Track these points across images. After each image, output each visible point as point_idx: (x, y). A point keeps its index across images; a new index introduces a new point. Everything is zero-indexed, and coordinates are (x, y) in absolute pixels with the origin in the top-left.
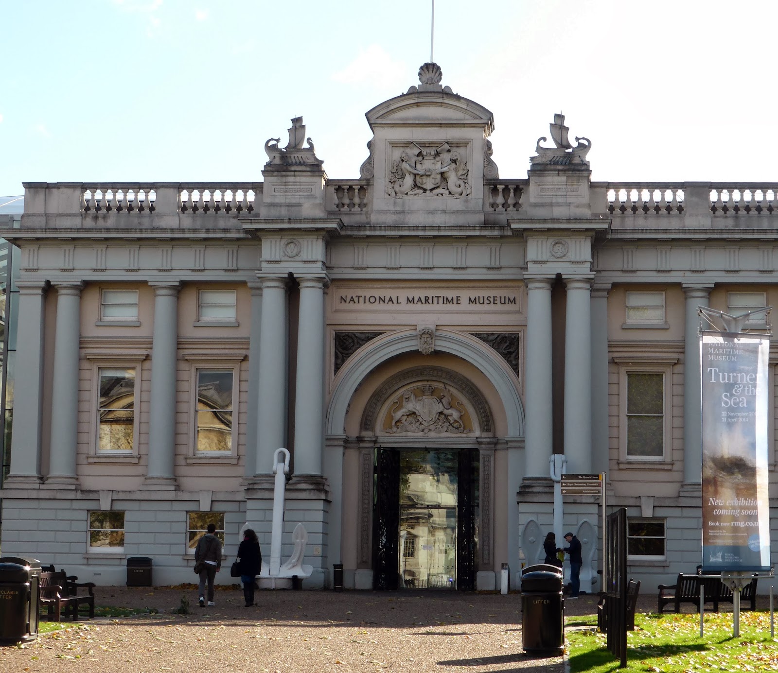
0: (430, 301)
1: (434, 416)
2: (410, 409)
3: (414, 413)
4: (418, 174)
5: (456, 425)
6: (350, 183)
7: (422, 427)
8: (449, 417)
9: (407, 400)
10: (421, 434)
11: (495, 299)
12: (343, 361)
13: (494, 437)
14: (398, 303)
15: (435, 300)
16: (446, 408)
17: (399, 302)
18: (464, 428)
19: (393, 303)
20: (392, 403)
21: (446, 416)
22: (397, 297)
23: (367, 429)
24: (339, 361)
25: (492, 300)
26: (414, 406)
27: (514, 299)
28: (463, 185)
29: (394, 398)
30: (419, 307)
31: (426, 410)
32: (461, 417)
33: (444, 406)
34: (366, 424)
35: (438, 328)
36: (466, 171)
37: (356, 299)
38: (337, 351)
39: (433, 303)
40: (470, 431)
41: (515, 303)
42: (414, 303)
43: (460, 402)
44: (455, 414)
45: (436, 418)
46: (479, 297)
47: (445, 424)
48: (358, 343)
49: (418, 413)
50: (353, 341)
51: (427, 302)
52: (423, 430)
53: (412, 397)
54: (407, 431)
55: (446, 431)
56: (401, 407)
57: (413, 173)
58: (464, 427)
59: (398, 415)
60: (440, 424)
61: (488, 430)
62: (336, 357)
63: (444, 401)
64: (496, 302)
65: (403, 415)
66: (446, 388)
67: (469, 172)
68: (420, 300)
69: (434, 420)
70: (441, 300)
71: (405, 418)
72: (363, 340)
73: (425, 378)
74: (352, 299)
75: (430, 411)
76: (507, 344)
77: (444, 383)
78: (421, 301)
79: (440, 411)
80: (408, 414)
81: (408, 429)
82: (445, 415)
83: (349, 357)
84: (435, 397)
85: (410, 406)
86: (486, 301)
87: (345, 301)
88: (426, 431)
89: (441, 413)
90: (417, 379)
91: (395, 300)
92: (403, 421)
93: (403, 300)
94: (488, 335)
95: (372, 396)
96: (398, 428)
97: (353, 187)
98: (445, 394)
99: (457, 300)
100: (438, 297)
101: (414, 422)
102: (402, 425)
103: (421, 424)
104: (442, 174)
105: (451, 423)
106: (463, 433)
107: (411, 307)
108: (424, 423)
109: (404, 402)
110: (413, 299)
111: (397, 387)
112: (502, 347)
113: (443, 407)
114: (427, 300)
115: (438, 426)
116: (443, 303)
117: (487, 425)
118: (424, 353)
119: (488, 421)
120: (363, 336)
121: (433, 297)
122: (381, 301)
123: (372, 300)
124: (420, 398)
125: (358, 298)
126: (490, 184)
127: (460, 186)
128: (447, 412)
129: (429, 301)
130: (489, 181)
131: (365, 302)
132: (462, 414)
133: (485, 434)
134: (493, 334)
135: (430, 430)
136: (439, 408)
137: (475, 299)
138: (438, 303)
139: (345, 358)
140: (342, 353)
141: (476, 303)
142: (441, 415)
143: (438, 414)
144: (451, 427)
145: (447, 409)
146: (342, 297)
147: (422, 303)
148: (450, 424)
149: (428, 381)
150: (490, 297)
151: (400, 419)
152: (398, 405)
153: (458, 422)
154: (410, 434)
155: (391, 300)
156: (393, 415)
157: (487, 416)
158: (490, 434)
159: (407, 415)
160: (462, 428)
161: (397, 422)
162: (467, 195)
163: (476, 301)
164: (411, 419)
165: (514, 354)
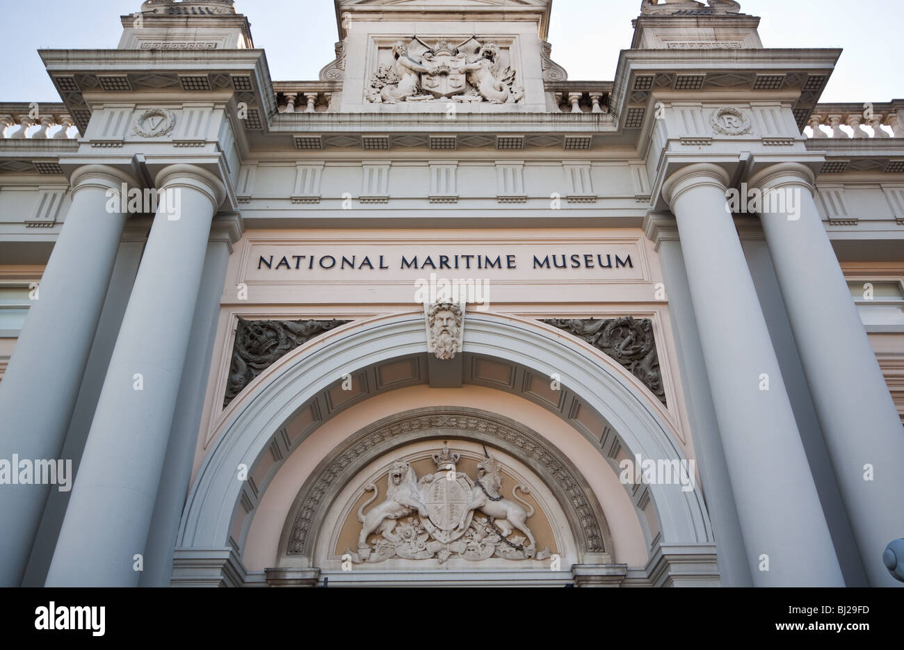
0: (452, 263)
1: (463, 518)
2: (403, 502)
3: (415, 513)
4: (425, 73)
5: (517, 540)
6: (300, 88)
7: (433, 546)
8: (498, 523)
9: (397, 480)
10: (430, 564)
11: (589, 258)
12: (249, 378)
13: (614, 564)
14: (381, 267)
15: (462, 262)
16: (490, 497)
17: (384, 266)
19: (372, 268)
20: (362, 491)
21: (491, 520)
22: (381, 257)
23: (294, 552)
24: (238, 377)
25: (582, 261)
26: (415, 495)
27: (629, 258)
28: (506, 88)
29: (368, 478)
30: (427, 274)
31: (444, 505)
32: (526, 521)
33: (485, 492)
34: (294, 539)
35: (471, 309)
36: (510, 74)
37: (292, 263)
38: (236, 355)
39: (457, 267)
40: (554, 553)
41: (631, 266)
42: (416, 267)
43: (523, 488)
45: (468, 524)
46: (554, 256)
47: (490, 538)
48: (288, 339)
49: (423, 512)
50: (277, 338)
51: (444, 266)
52: (436, 555)
53: (410, 475)
54: (396, 556)
55: (493, 556)
56: (381, 498)
57: (415, 72)
58: (536, 545)
60: (477, 537)
61: (598, 548)
62: (234, 369)
63: (486, 481)
64: (590, 264)
65: (387, 518)
66: (487, 456)
67: (516, 76)
68: (429, 262)
69: (461, 527)
70: (474, 262)
71: (391, 525)
72: (299, 335)
73: (440, 432)
74: (284, 262)
75: (452, 505)
76: (628, 338)
77: (484, 444)
78: (431, 263)
79: (475, 504)
80: (399, 514)
81: (400, 551)
82: (488, 517)
83: (262, 369)
84: (464, 475)
85: (406, 494)
86: (569, 263)
87: (269, 266)
88: (443, 555)
89: (478, 512)
90: (422, 434)
91: (375, 263)
92: (387, 533)
93: (393, 260)
95: (313, 473)
96: (373, 551)
97: (305, 94)
98: (488, 468)
99: (509, 262)
100: (468, 257)
101: (414, 534)
102: (384, 542)
103: (430, 539)
104: (468, 73)
105: (504, 534)
106: (535, 558)
107: (410, 274)
108: (437, 535)
109: (391, 487)
110: (415, 259)
111: (373, 453)
112: (619, 345)
113: (484, 496)
114: (445, 263)
115: (473, 543)
116: (480, 267)
117: (593, 537)
118: (440, 355)
119: (594, 526)
120: (301, 327)
121: (456, 257)
122: (346, 265)
123: (327, 263)
124: (429, 477)
125: (296, 260)
126: (557, 90)
127: (501, 90)
128: (492, 507)
129: (449, 264)
130: (554, 85)
131: (311, 267)
132: (529, 514)
133: (591, 558)
134: (592, 321)
135: (454, 553)
137: (547, 259)
138: (468, 267)
139: (253, 371)
140: (246, 360)
141: (548, 267)
142: (478, 519)
143: (472, 513)
144: (504, 545)
145: (494, 500)
146: (262, 259)
147: (434, 267)
148: (503, 539)
149: (446, 438)
150: (578, 256)
151: (379, 526)
152: (376, 495)
153: (521, 533)
154: (403, 564)
155: (367, 262)
156: (363, 518)
157: (591, 515)
158: (605, 558)
159: (398, 520)
160: (532, 547)
161: (372, 535)
162: (516, 101)
163: (548, 264)
164: (406, 527)
165: (648, 358)
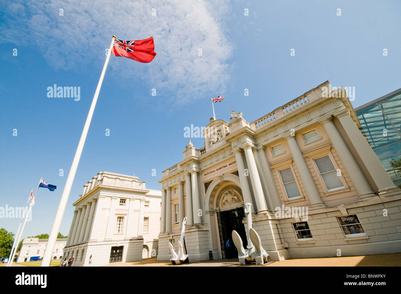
3: (227, 200)
7: (229, 204)
12: (207, 190)
18: (239, 201)
19: (214, 172)
21: (234, 199)
23: (217, 207)
25: (234, 163)
26: (227, 198)
29: (222, 197)
30: (219, 171)
31: (229, 198)
32: (238, 198)
35: (223, 175)
40: (241, 201)
43: (237, 194)
44: (236, 197)
45: (232, 200)
47: (234, 201)
48: (209, 184)
55: (235, 203)
57: (212, 141)
59: (223, 201)
65: (225, 201)
67: (222, 135)
68: (219, 169)
74: (206, 174)
77: (232, 189)
84: (230, 194)
86: (231, 164)
90: (226, 190)
93: (216, 170)
94: (235, 172)
95: (217, 198)
96: (224, 205)
98: (233, 193)
99: (226, 166)
101: (227, 203)
104: (217, 138)
107: (218, 171)
108: (229, 202)
111: (221, 194)
116: (224, 168)
120: (209, 182)
122: (212, 172)
124: (227, 195)
127: (221, 139)
128: (234, 197)
129: (221, 168)
131: (209, 174)
136: (232, 197)
140: (206, 188)
146: (204, 175)
148: (236, 201)
152: (224, 198)
154: (227, 206)
161: (224, 203)
163: (229, 165)
